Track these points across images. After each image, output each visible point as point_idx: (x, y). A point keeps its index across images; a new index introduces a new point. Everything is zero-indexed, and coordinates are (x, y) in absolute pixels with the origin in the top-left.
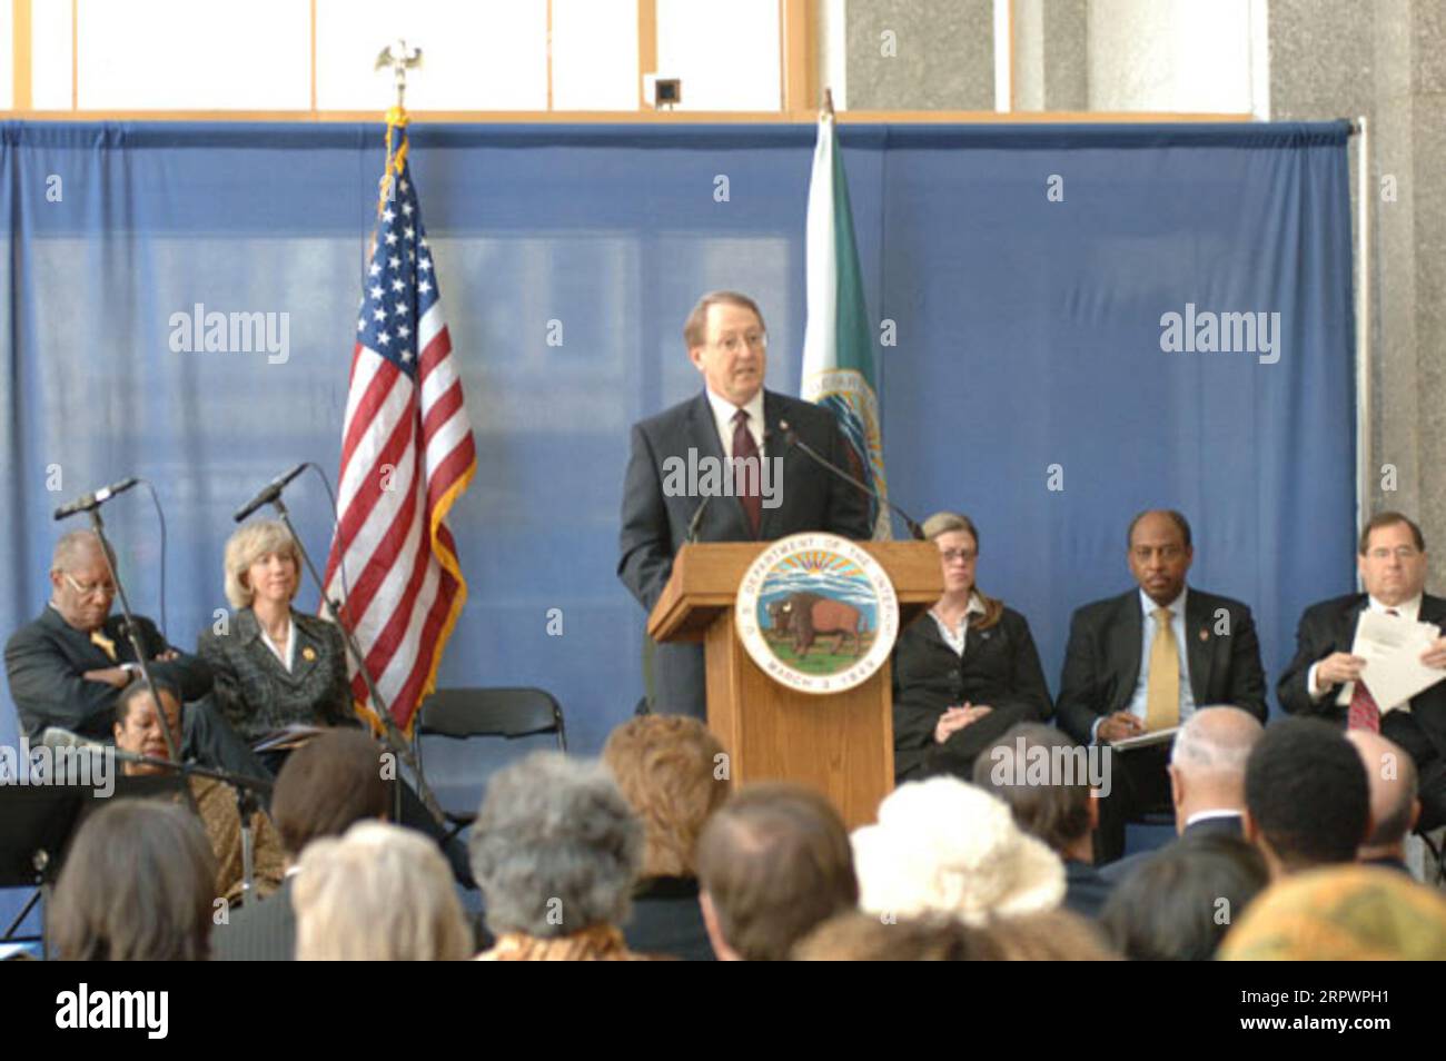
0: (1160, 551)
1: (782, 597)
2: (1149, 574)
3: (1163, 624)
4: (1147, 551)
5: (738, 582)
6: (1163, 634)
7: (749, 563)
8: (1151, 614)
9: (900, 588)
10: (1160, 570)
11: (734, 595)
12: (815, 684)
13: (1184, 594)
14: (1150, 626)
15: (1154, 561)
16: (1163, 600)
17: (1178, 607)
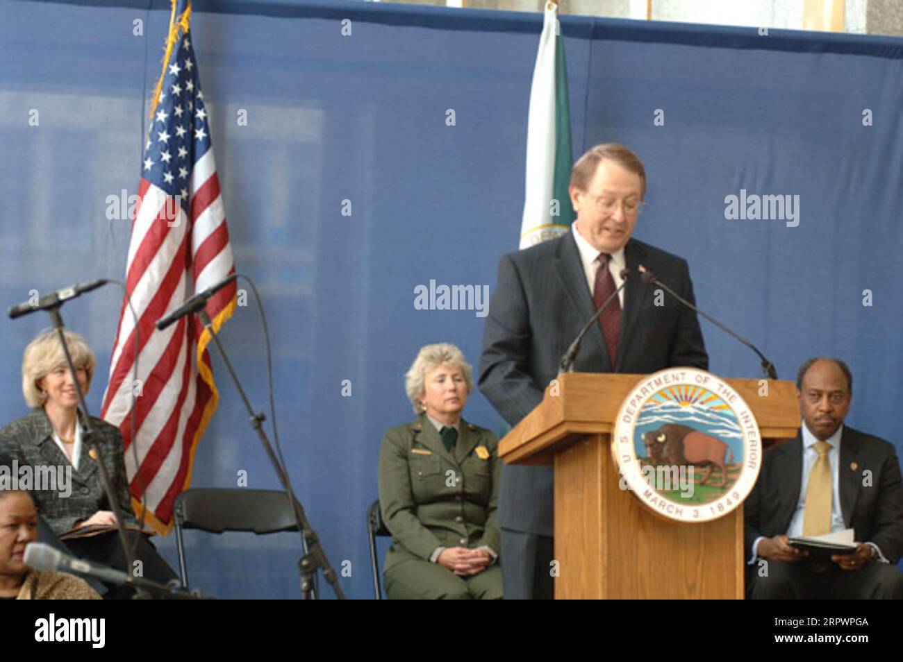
0: (830, 395)
2: (818, 414)
3: (822, 455)
4: (819, 394)
5: (615, 412)
6: (821, 464)
7: (625, 394)
8: (812, 447)
9: (764, 424)
10: (829, 412)
11: (611, 424)
13: (840, 431)
14: (809, 457)
15: (824, 404)
16: (822, 436)
17: (835, 441)
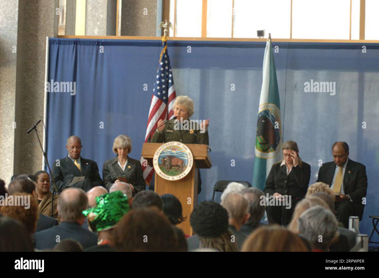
1: (165, 157)
3: (340, 169)
5: (154, 153)
6: (340, 172)
9: (194, 156)
11: (153, 155)
12: (170, 178)
